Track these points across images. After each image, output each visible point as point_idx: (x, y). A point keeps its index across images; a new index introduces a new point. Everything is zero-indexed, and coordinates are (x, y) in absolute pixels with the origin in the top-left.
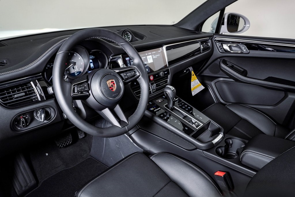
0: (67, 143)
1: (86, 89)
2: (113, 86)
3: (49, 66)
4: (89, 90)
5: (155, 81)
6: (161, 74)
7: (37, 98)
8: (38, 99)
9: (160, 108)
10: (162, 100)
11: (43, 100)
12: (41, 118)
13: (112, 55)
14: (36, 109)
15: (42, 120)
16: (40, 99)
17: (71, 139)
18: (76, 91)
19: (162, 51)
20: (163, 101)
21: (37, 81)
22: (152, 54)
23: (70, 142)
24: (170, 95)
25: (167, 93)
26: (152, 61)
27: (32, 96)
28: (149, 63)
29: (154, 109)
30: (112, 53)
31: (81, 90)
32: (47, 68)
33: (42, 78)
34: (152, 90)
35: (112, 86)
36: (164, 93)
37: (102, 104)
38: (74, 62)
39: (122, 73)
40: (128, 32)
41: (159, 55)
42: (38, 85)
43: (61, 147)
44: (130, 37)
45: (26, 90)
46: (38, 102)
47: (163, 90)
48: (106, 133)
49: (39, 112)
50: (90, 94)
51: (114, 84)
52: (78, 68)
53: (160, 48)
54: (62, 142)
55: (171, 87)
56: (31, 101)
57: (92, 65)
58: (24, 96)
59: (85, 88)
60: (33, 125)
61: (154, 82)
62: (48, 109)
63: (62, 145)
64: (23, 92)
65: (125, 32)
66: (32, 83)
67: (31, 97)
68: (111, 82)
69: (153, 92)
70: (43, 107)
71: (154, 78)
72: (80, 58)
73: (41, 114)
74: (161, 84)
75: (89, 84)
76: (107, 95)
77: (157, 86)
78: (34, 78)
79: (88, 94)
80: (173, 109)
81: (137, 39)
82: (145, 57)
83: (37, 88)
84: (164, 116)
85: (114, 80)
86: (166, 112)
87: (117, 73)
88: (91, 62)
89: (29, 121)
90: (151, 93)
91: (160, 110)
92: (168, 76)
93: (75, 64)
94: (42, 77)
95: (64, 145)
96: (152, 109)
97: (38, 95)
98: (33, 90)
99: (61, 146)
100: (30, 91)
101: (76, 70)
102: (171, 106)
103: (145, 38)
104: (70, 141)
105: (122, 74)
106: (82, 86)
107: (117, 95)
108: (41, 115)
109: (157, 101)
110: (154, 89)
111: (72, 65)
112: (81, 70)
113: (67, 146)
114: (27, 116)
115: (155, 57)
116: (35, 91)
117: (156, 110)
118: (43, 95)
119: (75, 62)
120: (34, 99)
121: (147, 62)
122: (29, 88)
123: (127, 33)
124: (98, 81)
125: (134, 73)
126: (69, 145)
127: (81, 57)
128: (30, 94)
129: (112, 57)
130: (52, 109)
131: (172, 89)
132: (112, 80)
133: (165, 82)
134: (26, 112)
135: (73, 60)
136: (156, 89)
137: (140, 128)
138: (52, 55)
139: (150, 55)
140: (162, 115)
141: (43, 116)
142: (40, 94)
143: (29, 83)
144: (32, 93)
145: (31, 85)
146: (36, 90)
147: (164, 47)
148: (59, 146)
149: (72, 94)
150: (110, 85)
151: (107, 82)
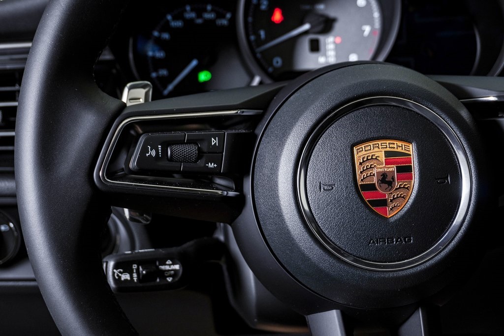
2: (390, 184)
31: (170, 159)
52: (335, 49)
68: (389, 154)
85: (412, 149)
101: (322, 59)
111: (307, 27)
119: (332, 16)
132: (398, 146)
135: (322, 6)
149: (98, 173)
150: (375, 171)
151: (355, 149)
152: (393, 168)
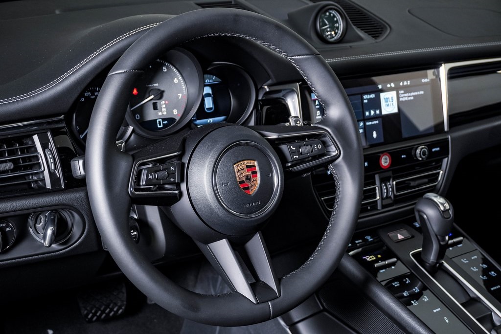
0: (110, 312)
1: (172, 180)
2: (250, 179)
3: (89, 94)
4: (182, 181)
5: (394, 172)
6: (418, 151)
7: (43, 180)
8: (45, 184)
9: (395, 260)
10: (408, 235)
11: (56, 189)
12: (44, 238)
13: (269, 82)
14: (33, 210)
15: (47, 243)
16: (48, 185)
17: (123, 301)
18: (143, 182)
19: (432, 80)
20: (413, 237)
21: (49, 134)
22: (397, 89)
23: (118, 310)
24: (433, 225)
25: (425, 216)
26: (396, 110)
27: (32, 174)
28: (384, 112)
29: (377, 261)
30: (269, 78)
31: (157, 179)
32: (82, 99)
33: (63, 128)
34: (382, 198)
35: (248, 178)
36: (414, 213)
37: (212, 226)
38: (159, 90)
39: (284, 144)
40: (333, 12)
41: (422, 92)
42: (52, 145)
43: (90, 321)
44: (338, 28)
45: (19, 155)
46: (42, 191)
47: (415, 204)
48: (207, 311)
49: (43, 219)
50: (181, 194)
51: (254, 173)
52: (166, 107)
53: (430, 72)
54: (97, 306)
55: (439, 200)
56: (26, 186)
57: (209, 103)
58: (13, 171)
59: (171, 174)
60: (21, 252)
61: (390, 173)
62: (66, 215)
63: (95, 314)
64: (10, 161)
65: (327, 11)
66: (36, 137)
67: (28, 175)
68: (248, 167)
69: (383, 207)
70: (53, 208)
71: (393, 163)
72: (178, 79)
73: (45, 225)
74: (412, 184)
75: (183, 164)
76: (228, 202)
77: (399, 187)
78: (45, 126)
79: (177, 192)
80: (437, 270)
81: (361, 34)
82: (373, 96)
83: (48, 153)
84: (404, 287)
85: (256, 163)
86: (411, 276)
87: (271, 141)
88: (208, 95)
89: (12, 240)
90: (376, 209)
91: (394, 264)
92: (441, 161)
93: (160, 95)
94: (64, 125)
95: (101, 315)
96: (369, 258)
97: (46, 173)
98: (37, 158)
99: (92, 317)
100: (30, 159)
101: (160, 114)
102: (432, 258)
103: (386, 35)
104: (120, 308)
105: (284, 147)
106: (164, 170)
107: (258, 208)
108: (45, 228)
109: (391, 234)
110: (387, 197)
111: (152, 97)
112: (176, 113)
113: (108, 320)
114: (10, 226)
115: (406, 97)
116: (40, 161)
117: (381, 263)
118: (59, 173)
119: (162, 89)
120: (36, 182)
121: (378, 112)
122: (28, 152)
123: (330, 13)
124: (209, 159)
125: (320, 146)
126: (116, 318)
127: (180, 78)
128: (26, 168)
129: (269, 86)
130: (77, 216)
131: (442, 208)
132: (250, 163)
133: (426, 180)
134: (8, 214)
135: (157, 85)
136: (395, 196)
137: (325, 310)
138: (100, 70)
139: (391, 89)
140: (396, 284)
141: (49, 232)
142: (52, 171)
143: (30, 137)
144: (31, 167)
145: (33, 142)
146: (42, 160)
147: (444, 70)
148: (88, 314)
149: (130, 189)
150: (244, 175)
151: (235, 166)
152: (250, 173)
